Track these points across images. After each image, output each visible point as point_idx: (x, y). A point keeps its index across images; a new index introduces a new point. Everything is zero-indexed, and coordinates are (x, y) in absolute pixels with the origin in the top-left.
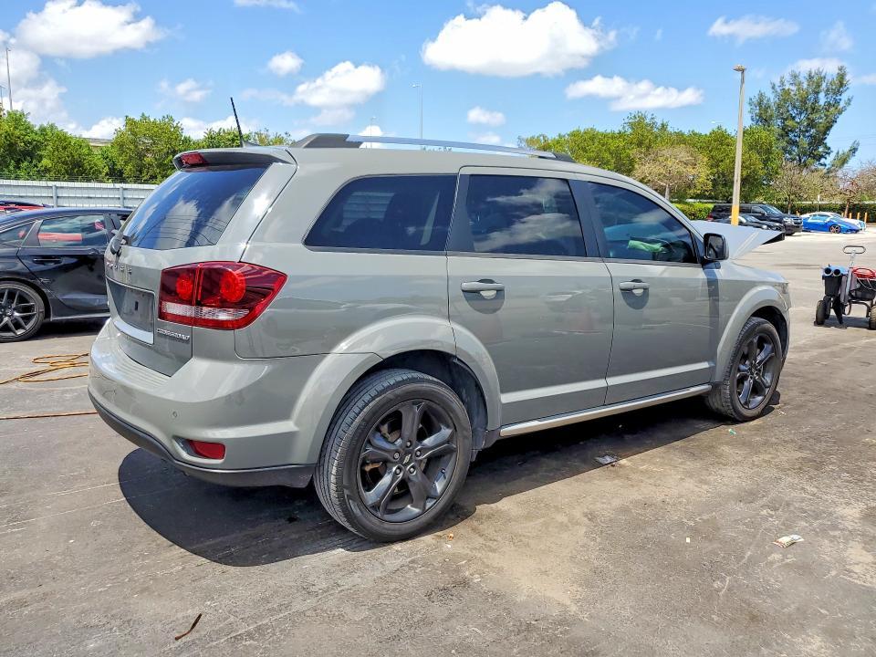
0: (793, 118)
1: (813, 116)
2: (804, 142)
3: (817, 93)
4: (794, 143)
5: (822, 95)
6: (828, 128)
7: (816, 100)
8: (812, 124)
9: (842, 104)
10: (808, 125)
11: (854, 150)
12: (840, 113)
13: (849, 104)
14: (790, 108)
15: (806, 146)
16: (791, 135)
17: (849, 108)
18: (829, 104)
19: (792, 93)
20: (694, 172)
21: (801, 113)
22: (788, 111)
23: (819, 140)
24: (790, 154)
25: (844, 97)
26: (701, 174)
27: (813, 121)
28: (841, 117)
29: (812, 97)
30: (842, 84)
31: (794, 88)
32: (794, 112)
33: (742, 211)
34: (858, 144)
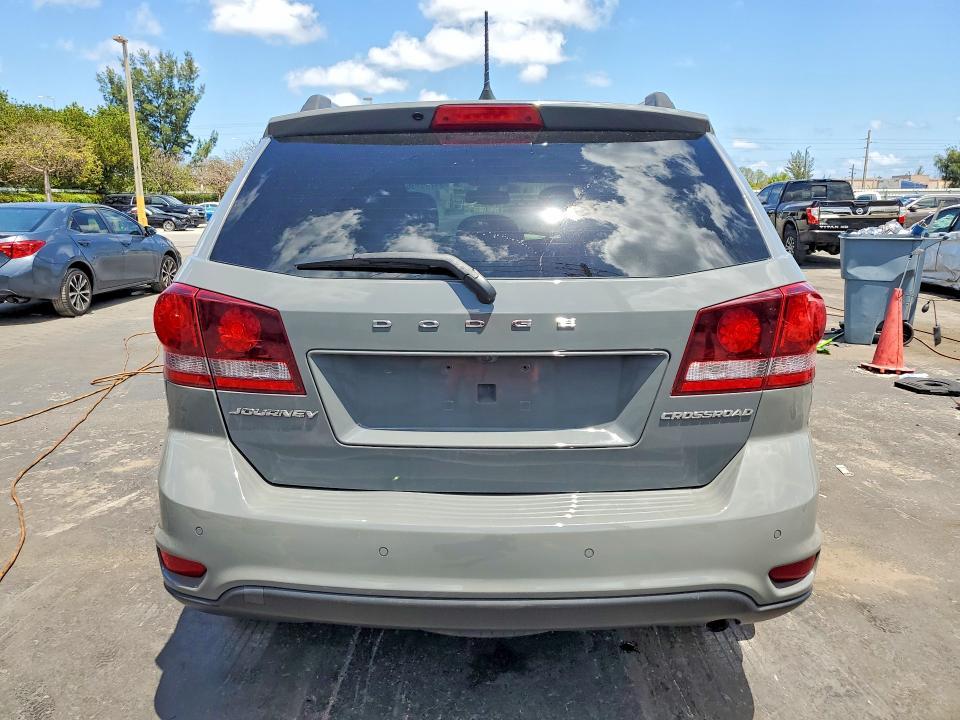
0: (150, 102)
1: (170, 102)
2: (167, 128)
3: (172, 77)
4: (156, 129)
5: (175, 80)
6: (187, 116)
7: (171, 86)
8: (170, 110)
9: (196, 92)
10: (167, 111)
11: (214, 140)
12: (196, 101)
13: (203, 93)
14: (145, 90)
15: (169, 132)
16: (151, 120)
17: (203, 96)
18: (184, 91)
19: (145, 74)
20: (79, 156)
21: (158, 98)
22: (143, 94)
23: (179, 127)
24: (155, 141)
25: (196, 84)
26: (88, 160)
27: (171, 106)
28: (198, 104)
29: (165, 80)
30: (192, 71)
31: (144, 68)
32: (150, 95)
33: (148, 202)
34: (217, 134)
